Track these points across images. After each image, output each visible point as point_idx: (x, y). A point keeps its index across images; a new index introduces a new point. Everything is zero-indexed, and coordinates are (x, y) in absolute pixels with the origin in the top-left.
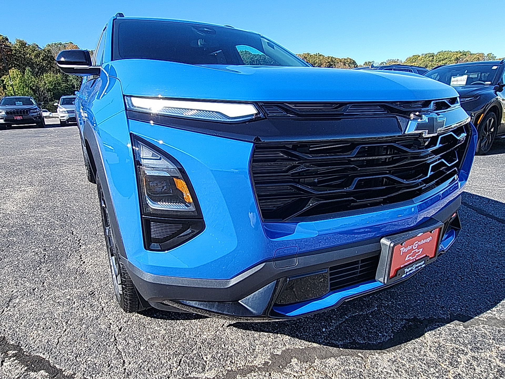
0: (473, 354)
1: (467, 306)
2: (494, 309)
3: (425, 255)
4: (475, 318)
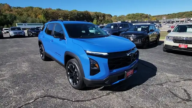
0: (139, 90)
3: (131, 74)
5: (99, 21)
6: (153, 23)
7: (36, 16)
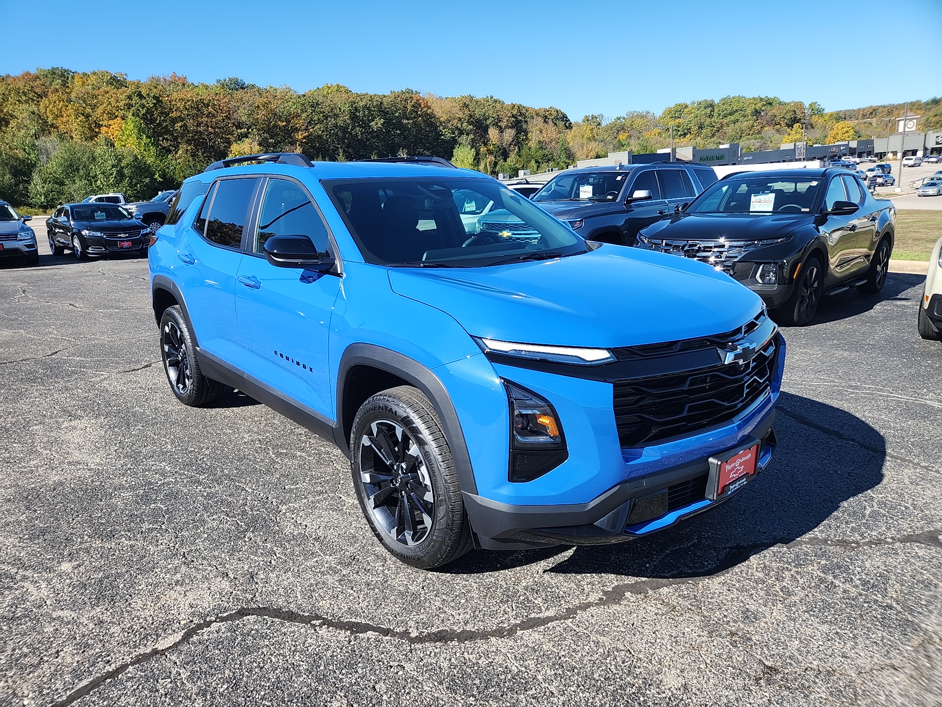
0: (796, 570)
1: (789, 530)
2: (816, 529)
3: (745, 472)
4: (798, 539)
5: (490, 152)
6: (835, 158)
7: (92, 131)
